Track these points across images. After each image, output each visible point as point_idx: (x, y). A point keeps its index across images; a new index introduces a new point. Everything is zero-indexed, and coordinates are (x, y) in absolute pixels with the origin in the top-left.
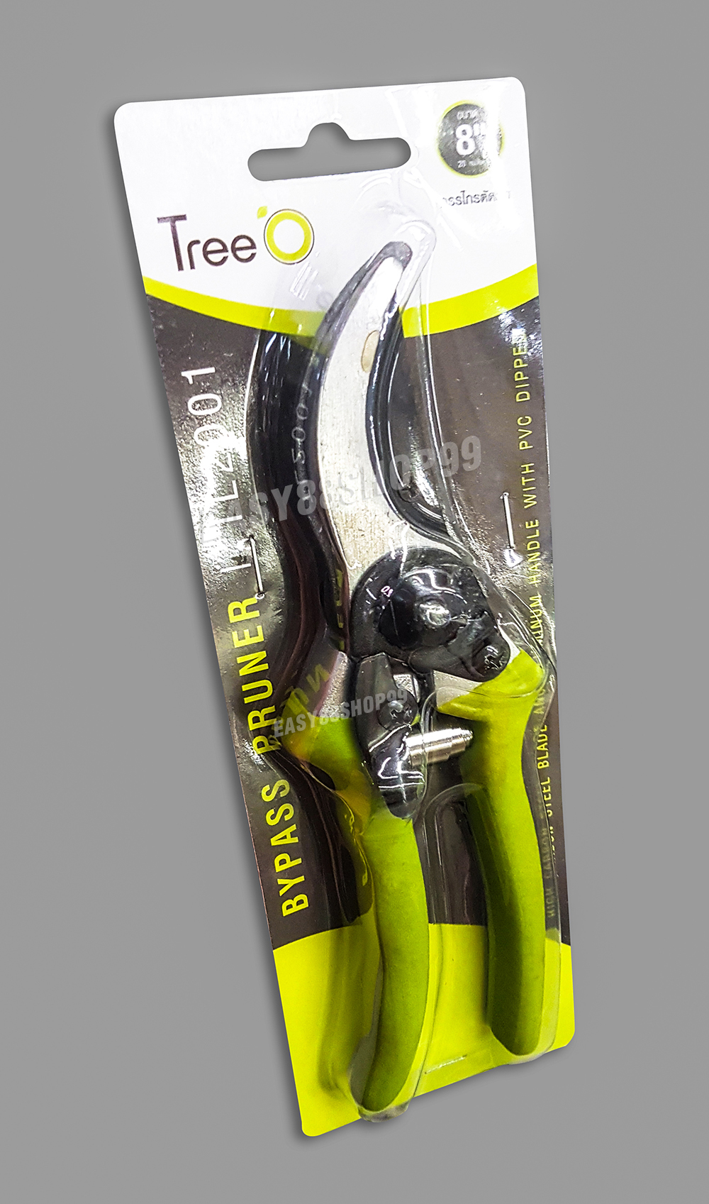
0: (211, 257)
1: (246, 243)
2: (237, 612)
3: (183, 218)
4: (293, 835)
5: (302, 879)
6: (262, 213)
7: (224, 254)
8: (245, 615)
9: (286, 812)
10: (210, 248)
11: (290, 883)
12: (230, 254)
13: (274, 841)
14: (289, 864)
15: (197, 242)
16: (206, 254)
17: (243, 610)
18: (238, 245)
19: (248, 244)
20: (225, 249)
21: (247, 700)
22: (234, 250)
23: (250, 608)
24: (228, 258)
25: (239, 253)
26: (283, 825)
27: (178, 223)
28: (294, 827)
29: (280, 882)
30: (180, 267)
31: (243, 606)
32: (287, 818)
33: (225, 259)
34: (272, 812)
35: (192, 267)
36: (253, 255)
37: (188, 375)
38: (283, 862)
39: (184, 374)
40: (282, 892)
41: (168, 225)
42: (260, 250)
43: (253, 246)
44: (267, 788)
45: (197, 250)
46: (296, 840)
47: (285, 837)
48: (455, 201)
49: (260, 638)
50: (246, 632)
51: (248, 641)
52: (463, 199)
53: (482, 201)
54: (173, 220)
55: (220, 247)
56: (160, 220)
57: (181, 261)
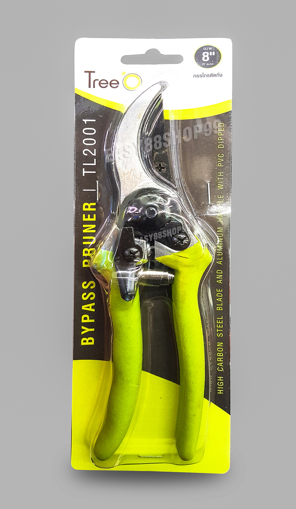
0: (102, 85)
2: (87, 207)
3: (94, 72)
4: (93, 307)
5: (93, 330)
6: (123, 74)
7: (107, 85)
8: (89, 209)
9: (92, 296)
10: (102, 82)
11: (87, 330)
12: (109, 85)
13: (84, 307)
14: (88, 321)
15: (98, 80)
16: (100, 84)
17: (89, 207)
18: (112, 82)
19: (116, 82)
20: (107, 83)
21: (84, 243)
22: (111, 84)
23: (92, 207)
25: (112, 85)
26: (88, 302)
27: (91, 73)
28: (94, 304)
29: (83, 327)
30: (90, 87)
31: (89, 205)
32: (92, 299)
33: (107, 86)
34: (85, 294)
35: (94, 87)
37: (85, 121)
38: (85, 318)
39: (83, 120)
40: (83, 333)
42: (121, 85)
43: (118, 83)
44: (85, 283)
45: (97, 83)
46: (93, 310)
47: (89, 307)
48: (199, 76)
49: (94, 219)
50: (89, 216)
51: (89, 219)
52: (202, 76)
53: (211, 77)
54: (90, 72)
55: (105, 82)
56: (85, 72)
57: (90, 85)
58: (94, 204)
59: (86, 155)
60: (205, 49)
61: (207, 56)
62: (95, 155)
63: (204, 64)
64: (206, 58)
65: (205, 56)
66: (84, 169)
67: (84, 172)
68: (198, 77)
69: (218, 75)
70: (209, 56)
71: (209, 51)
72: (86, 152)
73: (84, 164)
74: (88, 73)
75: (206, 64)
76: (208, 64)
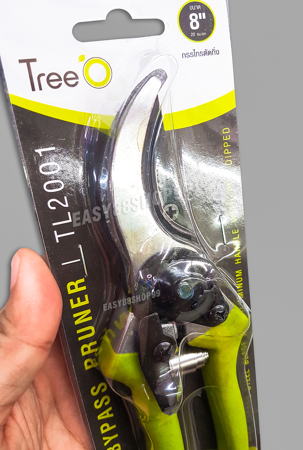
0: (51, 83)
1: (73, 76)
2: (72, 287)
3: (34, 60)
4: (110, 413)
5: (116, 436)
6: (82, 58)
7: (60, 82)
8: (77, 290)
9: (106, 400)
10: (51, 78)
11: (110, 439)
12: (63, 82)
13: (100, 417)
14: (109, 429)
15: (43, 75)
16: (49, 81)
17: (76, 286)
18: (68, 77)
19: (74, 76)
20: (60, 79)
21: (80, 339)
22: (66, 80)
23: (80, 285)
24: (62, 84)
25: (69, 82)
26: (104, 408)
27: (31, 64)
28: (110, 409)
29: (104, 438)
30: (33, 89)
31: (76, 284)
32: (106, 404)
33: (60, 85)
34: (97, 401)
35: (41, 89)
36: (77, 83)
37: (39, 151)
38: (105, 428)
39: (36, 151)
40: (105, 444)
41: (25, 64)
42: (81, 80)
43: (77, 78)
44: (94, 388)
45: (43, 80)
46: (112, 415)
47: (106, 414)
48: (190, 55)
49: (87, 302)
50: (78, 299)
51: (80, 304)
52: (194, 54)
53: (205, 55)
54: (28, 62)
55: (57, 78)
56: (20, 61)
57: (34, 85)
58: (82, 280)
59: (54, 208)
60: (192, 8)
61: (195, 20)
62: (67, 205)
63: (193, 34)
64: (195, 24)
65: (193, 21)
66: (55, 232)
67: (57, 237)
68: (188, 56)
69: (214, 52)
70: (198, 20)
71: (197, 12)
72: (53, 204)
73: (54, 224)
74: (26, 64)
75: (196, 35)
76: (198, 34)
